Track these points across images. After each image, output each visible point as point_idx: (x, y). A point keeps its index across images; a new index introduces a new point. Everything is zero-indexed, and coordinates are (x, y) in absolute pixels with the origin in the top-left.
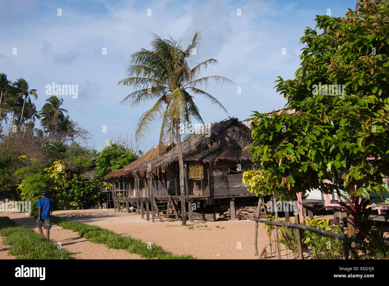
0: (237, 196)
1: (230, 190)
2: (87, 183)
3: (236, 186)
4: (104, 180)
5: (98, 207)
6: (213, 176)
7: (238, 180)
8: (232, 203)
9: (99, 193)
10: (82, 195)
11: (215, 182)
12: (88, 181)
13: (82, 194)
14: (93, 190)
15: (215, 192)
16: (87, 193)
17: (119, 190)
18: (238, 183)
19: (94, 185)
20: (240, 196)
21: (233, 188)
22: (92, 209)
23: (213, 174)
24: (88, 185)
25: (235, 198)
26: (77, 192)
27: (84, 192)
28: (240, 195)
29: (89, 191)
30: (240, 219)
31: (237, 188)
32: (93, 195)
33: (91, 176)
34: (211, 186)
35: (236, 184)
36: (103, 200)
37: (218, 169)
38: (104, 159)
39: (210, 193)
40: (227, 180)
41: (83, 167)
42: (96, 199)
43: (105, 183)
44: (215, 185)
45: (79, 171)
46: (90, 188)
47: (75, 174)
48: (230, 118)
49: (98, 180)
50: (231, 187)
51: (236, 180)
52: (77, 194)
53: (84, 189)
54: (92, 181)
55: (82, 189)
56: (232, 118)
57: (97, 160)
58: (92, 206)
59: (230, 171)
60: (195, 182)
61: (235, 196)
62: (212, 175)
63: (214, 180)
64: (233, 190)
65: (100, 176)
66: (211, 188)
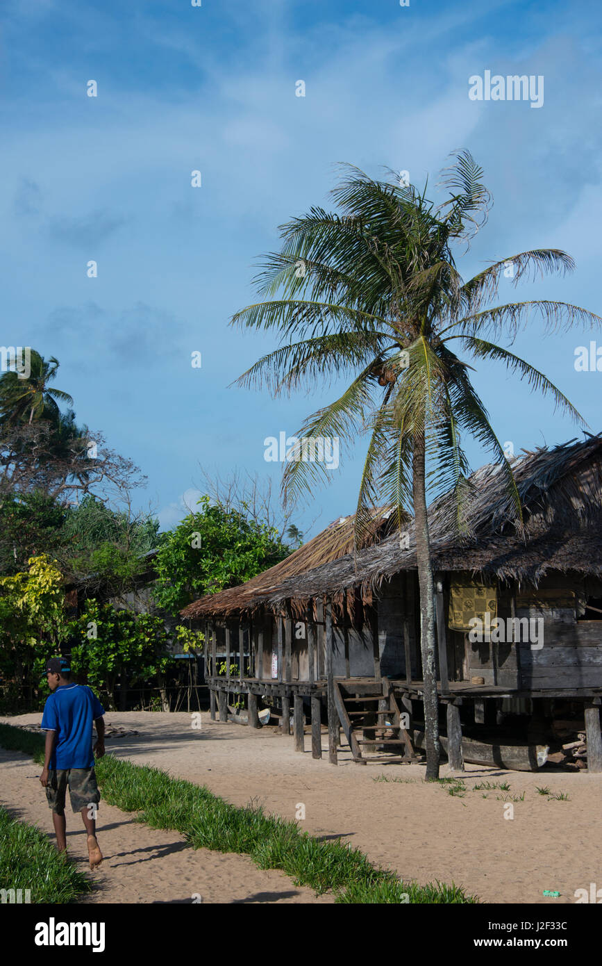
1: (585, 670)
2: (127, 627)
4: (178, 621)
5: (160, 705)
8: (592, 715)
9: (164, 662)
10: (110, 665)
12: (131, 623)
13: (110, 661)
14: (145, 651)
15: (534, 674)
16: (127, 659)
19: (149, 635)
21: (594, 665)
22: (140, 709)
24: (131, 635)
26: (97, 655)
27: (119, 657)
29: (132, 652)
32: (147, 666)
33: (140, 605)
34: (523, 655)
36: (177, 683)
37: (545, 600)
38: (182, 555)
39: (519, 678)
40: (579, 637)
41: (118, 579)
42: (154, 680)
43: (182, 629)
45: (103, 588)
46: (136, 643)
47: (91, 598)
48: (588, 437)
49: (162, 621)
50: (590, 662)
52: (96, 662)
53: (117, 645)
54: (145, 623)
55: (112, 645)
56: (594, 436)
57: (159, 557)
58: (143, 702)
59: (587, 610)
64: (595, 670)
65: (167, 606)
66: (523, 662)
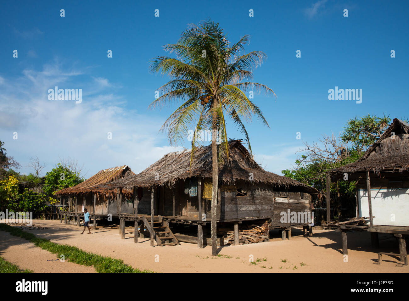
0: (243, 220)
1: (239, 212)
2: (36, 196)
3: (243, 209)
4: (51, 195)
5: (43, 218)
6: (225, 197)
7: (245, 203)
8: (236, 227)
9: (45, 206)
10: (30, 207)
11: (226, 204)
12: (37, 196)
13: (31, 206)
14: (41, 203)
15: (226, 214)
16: (35, 205)
17: (59, 205)
18: (244, 206)
19: (42, 199)
20: (246, 220)
21: (240, 211)
22: (37, 219)
23: (225, 195)
24: (37, 199)
26: (27, 204)
27: (33, 205)
28: (246, 219)
29: (37, 204)
30: (243, 243)
31: (243, 211)
32: (40, 207)
33: (38, 191)
34: (223, 207)
35: (243, 207)
36: (48, 212)
37: (229, 189)
38: (53, 178)
39: (221, 215)
40: (237, 201)
41: (33, 183)
42: (42, 212)
43: (51, 198)
44: (226, 206)
45: (29, 186)
46: (38, 201)
47: (26, 188)
48: (230, 140)
49: (46, 195)
50: (240, 210)
51: (244, 202)
52: (27, 206)
53: (33, 201)
54: (41, 196)
55: (31, 201)
56: (232, 139)
57: (46, 178)
58: (38, 217)
59: (238, 193)
61: (242, 219)
62: (224, 196)
63: (225, 201)
64: (240, 212)
65: (47, 191)
66: (223, 210)
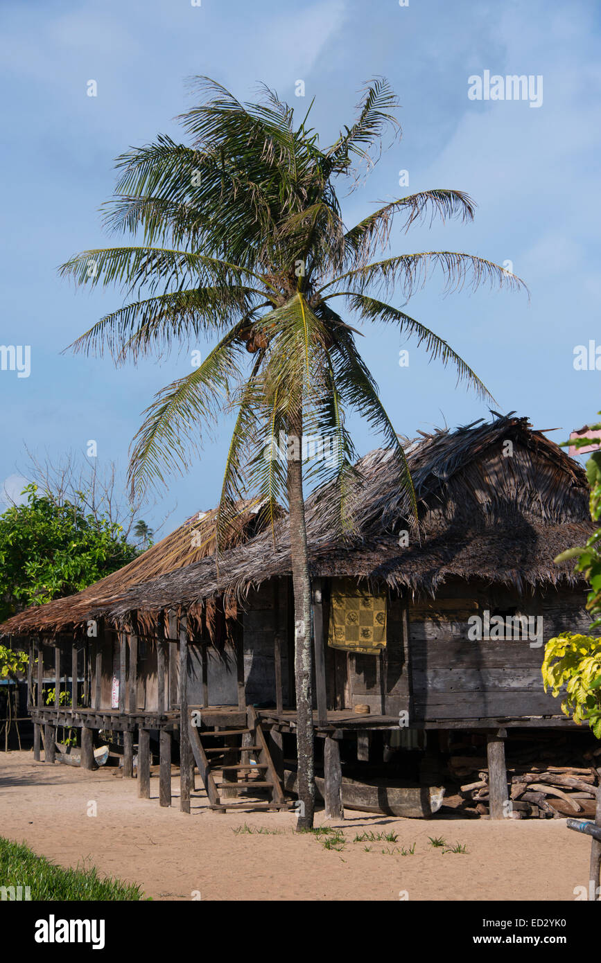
0: (514, 724)
1: (490, 696)
3: (515, 684)
6: (424, 642)
7: (521, 661)
8: (495, 750)
11: (429, 664)
15: (429, 701)
17: (55, 680)
18: (520, 671)
20: (529, 724)
21: (501, 690)
23: (424, 634)
25: (508, 729)
28: (529, 719)
30: (525, 815)
31: (515, 690)
34: (415, 677)
35: (514, 677)
37: (443, 612)
39: (411, 705)
40: (481, 656)
44: (430, 673)
48: (496, 418)
50: (495, 686)
51: (515, 657)
56: (504, 415)
60: (354, 661)
61: (510, 720)
62: (419, 637)
63: (425, 654)
64: (501, 696)
66: (416, 687)
